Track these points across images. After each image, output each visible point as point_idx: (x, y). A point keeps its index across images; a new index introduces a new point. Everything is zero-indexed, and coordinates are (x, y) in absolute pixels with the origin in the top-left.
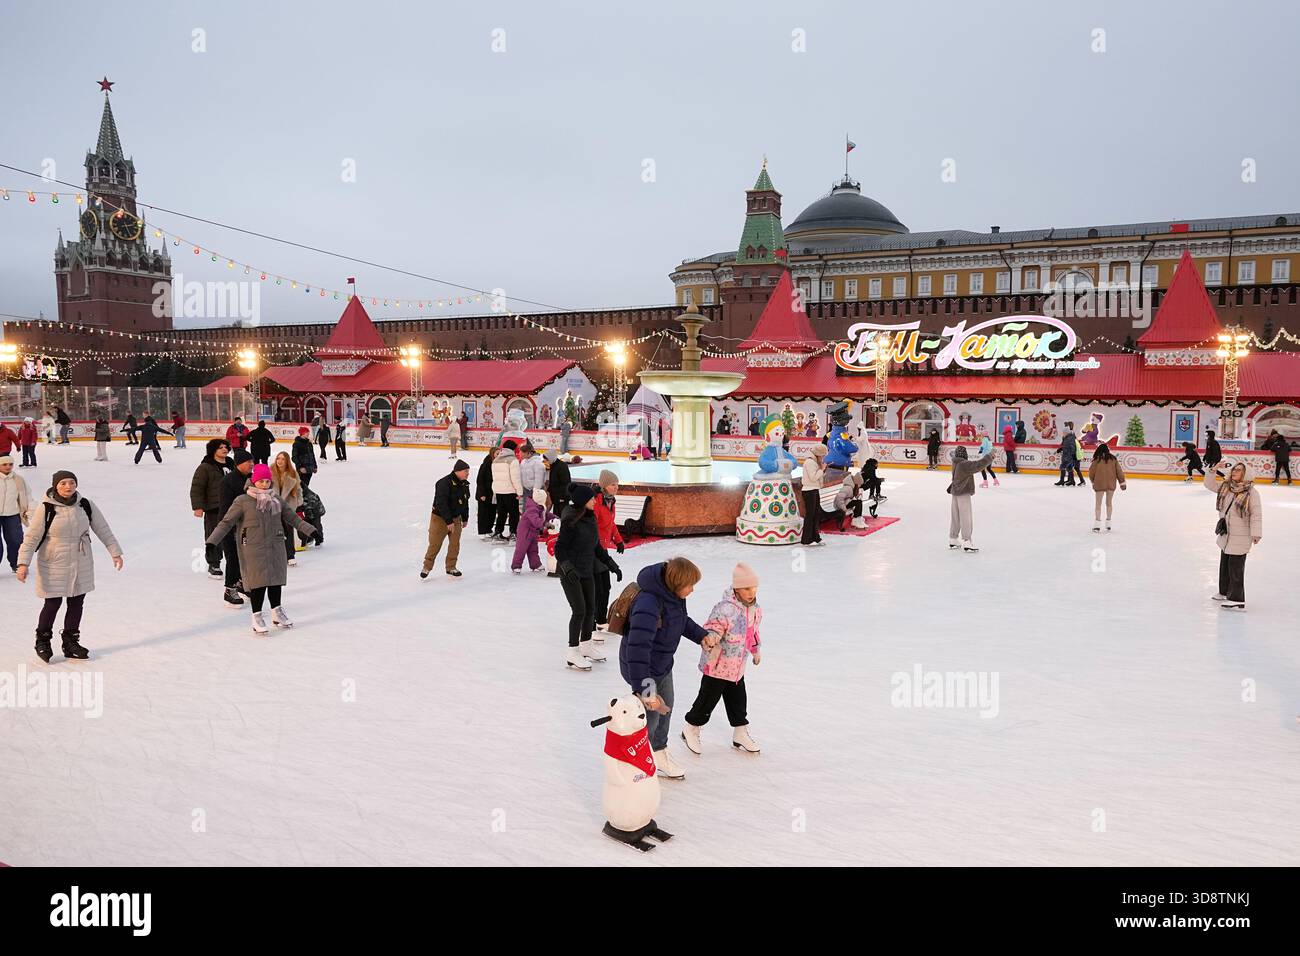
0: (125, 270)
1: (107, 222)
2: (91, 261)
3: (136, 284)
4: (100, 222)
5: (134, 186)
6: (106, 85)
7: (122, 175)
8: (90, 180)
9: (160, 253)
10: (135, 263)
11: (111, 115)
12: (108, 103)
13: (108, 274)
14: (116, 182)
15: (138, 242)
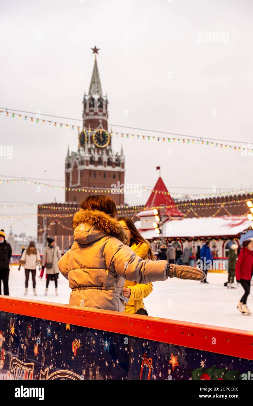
0: (100, 168)
1: (91, 137)
2: (82, 163)
3: (105, 176)
4: (88, 138)
5: (107, 112)
6: (95, 50)
7: (101, 106)
8: (85, 112)
9: (119, 154)
10: (105, 162)
11: (97, 69)
12: (96, 62)
13: (90, 171)
14: (97, 111)
15: (108, 148)
